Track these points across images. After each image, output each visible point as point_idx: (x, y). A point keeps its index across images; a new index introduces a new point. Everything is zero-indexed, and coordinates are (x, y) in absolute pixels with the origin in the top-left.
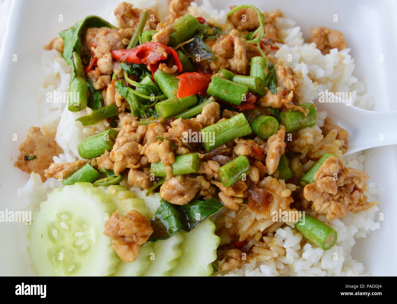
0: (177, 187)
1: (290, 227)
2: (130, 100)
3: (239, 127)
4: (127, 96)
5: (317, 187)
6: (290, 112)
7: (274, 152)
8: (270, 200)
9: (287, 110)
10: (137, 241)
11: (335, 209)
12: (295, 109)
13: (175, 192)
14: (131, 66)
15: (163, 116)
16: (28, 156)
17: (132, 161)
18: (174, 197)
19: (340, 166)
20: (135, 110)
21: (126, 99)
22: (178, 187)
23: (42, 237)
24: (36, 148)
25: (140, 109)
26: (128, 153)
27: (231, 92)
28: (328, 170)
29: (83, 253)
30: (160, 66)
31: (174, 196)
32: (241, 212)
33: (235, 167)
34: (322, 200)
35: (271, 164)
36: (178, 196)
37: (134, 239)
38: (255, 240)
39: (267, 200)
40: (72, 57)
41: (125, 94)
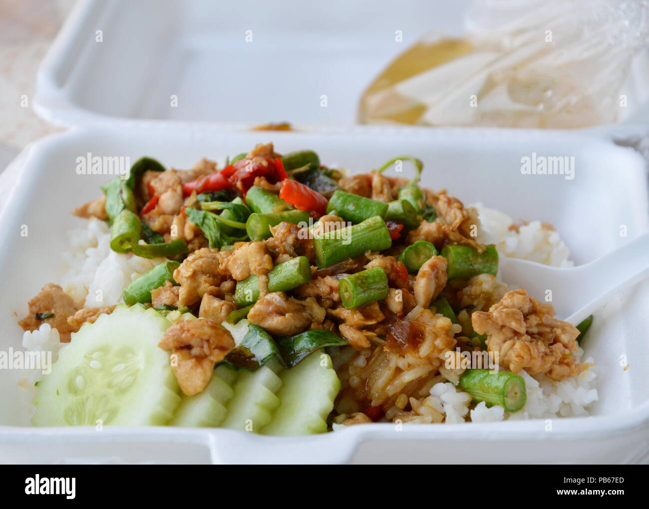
0: (274, 300)
1: (453, 383)
2: (207, 228)
3: (372, 230)
4: (203, 223)
5: (492, 316)
6: (455, 245)
7: (426, 269)
8: (420, 340)
9: (451, 242)
10: (210, 355)
11: (521, 348)
12: (463, 242)
13: (271, 308)
14: (211, 195)
15: (258, 234)
16: (42, 314)
17: (207, 279)
18: (269, 316)
19: (531, 304)
20: (215, 242)
21: (202, 229)
22: (276, 300)
23: (58, 394)
24: (54, 305)
25: (223, 241)
26: (202, 269)
27: (363, 206)
28: (511, 301)
29: (123, 391)
30: (257, 179)
31: (270, 314)
32: (373, 359)
33: (365, 275)
34: (502, 337)
35: (422, 286)
36: (275, 315)
37: (206, 350)
38: (397, 408)
39: (416, 338)
40: (121, 192)
41: (201, 220)
